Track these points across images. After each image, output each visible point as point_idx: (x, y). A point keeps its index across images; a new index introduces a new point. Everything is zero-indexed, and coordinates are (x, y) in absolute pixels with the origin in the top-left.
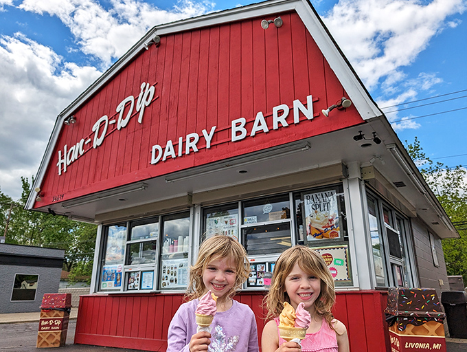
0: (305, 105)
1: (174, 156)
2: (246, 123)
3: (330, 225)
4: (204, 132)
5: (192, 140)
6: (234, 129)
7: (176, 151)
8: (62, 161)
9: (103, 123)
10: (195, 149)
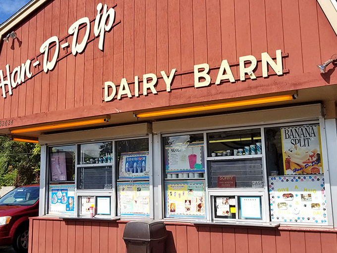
0: (274, 59)
1: (130, 95)
2: (210, 70)
3: (311, 161)
4: (163, 73)
5: (149, 80)
6: (197, 75)
7: (132, 90)
8: (6, 82)
9: (52, 44)
10: (154, 91)
